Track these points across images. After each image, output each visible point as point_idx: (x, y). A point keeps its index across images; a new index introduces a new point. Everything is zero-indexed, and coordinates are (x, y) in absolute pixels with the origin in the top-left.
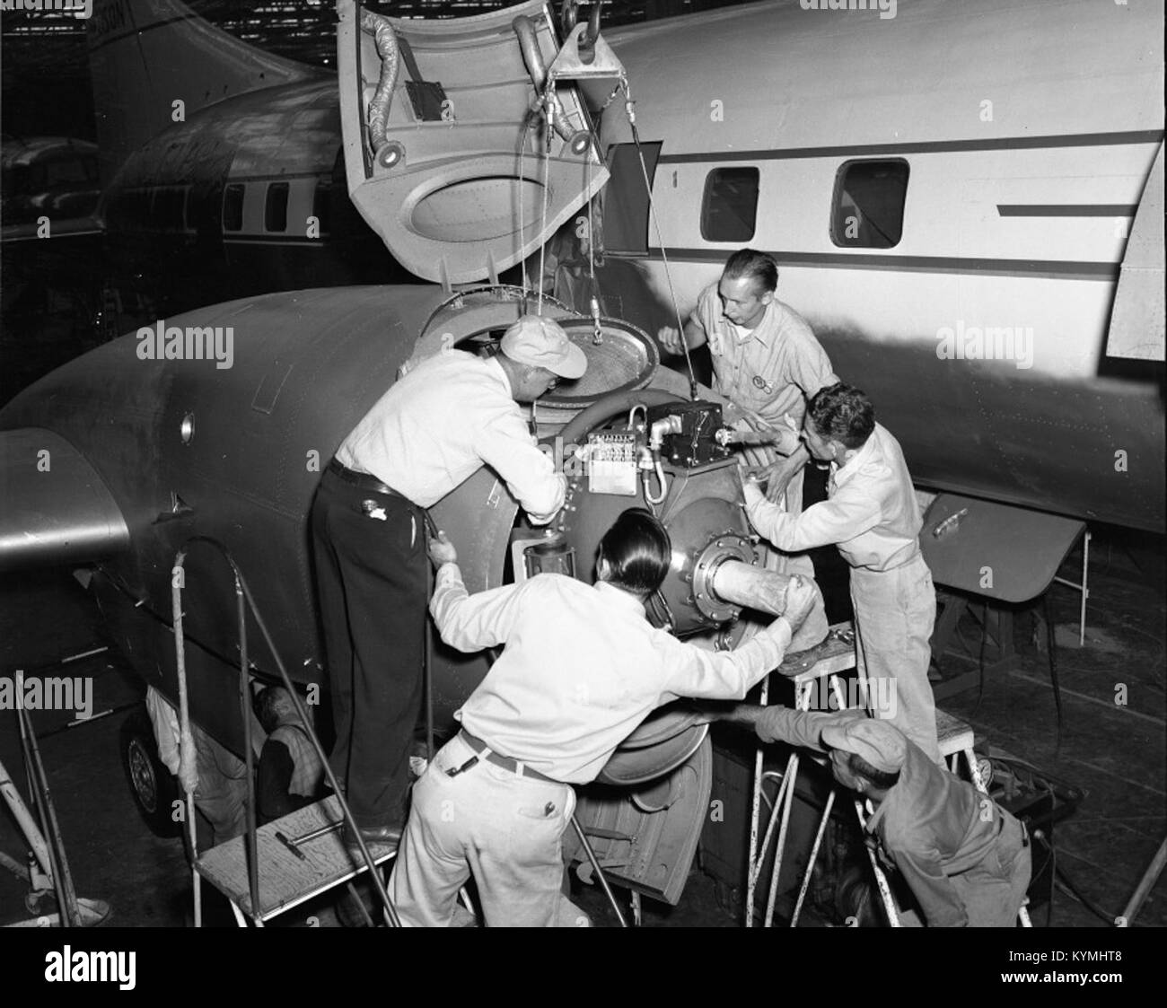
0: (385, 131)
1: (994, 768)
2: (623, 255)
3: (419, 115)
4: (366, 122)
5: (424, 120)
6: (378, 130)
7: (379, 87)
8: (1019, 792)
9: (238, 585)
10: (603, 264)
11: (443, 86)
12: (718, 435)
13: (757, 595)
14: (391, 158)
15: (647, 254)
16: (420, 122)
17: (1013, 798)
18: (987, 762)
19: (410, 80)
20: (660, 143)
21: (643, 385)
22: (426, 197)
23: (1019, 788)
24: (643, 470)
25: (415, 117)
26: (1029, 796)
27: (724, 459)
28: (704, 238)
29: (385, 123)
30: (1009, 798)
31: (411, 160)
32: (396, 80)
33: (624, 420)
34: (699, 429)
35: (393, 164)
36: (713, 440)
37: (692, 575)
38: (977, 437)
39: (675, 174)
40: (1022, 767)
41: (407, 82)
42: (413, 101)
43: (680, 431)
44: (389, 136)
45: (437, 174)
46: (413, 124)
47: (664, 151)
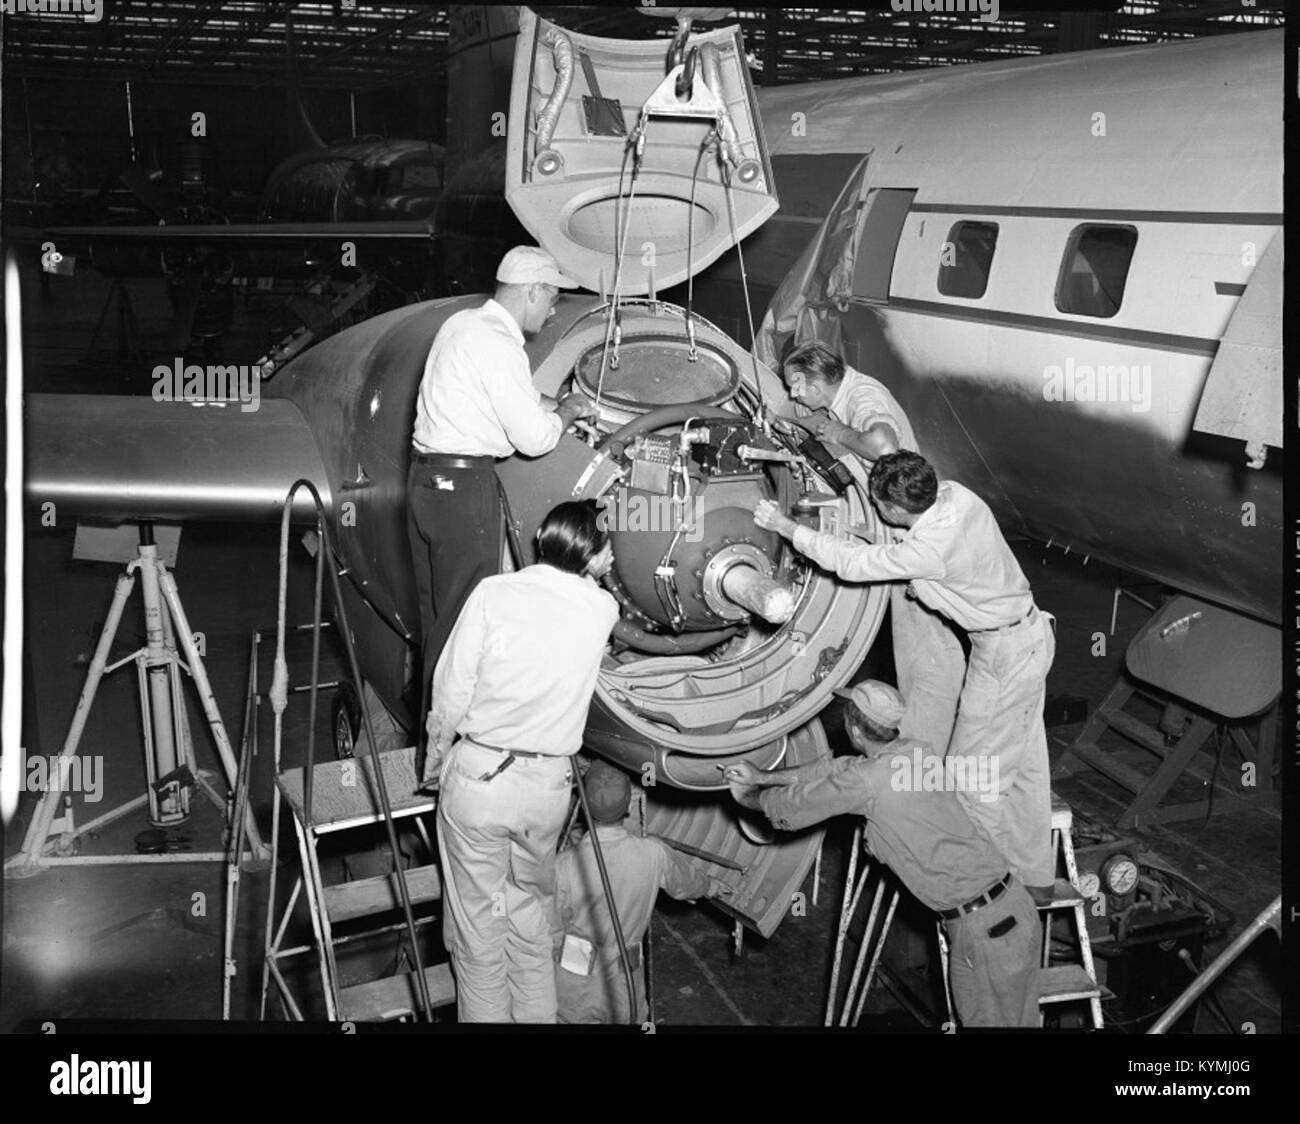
0: (550, 140)
1: (1140, 873)
2: (869, 302)
3: (590, 128)
4: (531, 128)
5: (595, 134)
6: (544, 138)
7: (551, 98)
8: (1169, 905)
9: (320, 525)
10: (846, 308)
11: (622, 103)
12: (740, 449)
13: (749, 597)
14: (550, 167)
15: (886, 302)
16: (590, 136)
17: (1160, 910)
18: (1131, 865)
19: (589, 94)
20: (916, 190)
21: (719, 402)
22: (585, 206)
23: (1171, 902)
24: (675, 473)
25: (586, 129)
26: (1179, 912)
27: (749, 474)
28: (940, 291)
29: (552, 133)
30: (1155, 909)
31: (570, 170)
32: (567, 92)
33: (681, 427)
34: (724, 442)
35: (551, 172)
36: (735, 453)
37: (703, 572)
38: (1181, 528)
39: (923, 223)
40: (1181, 882)
41: (584, 97)
42: (587, 115)
43: (708, 442)
44: (554, 146)
45: (596, 186)
46: (583, 137)
47: (918, 199)
